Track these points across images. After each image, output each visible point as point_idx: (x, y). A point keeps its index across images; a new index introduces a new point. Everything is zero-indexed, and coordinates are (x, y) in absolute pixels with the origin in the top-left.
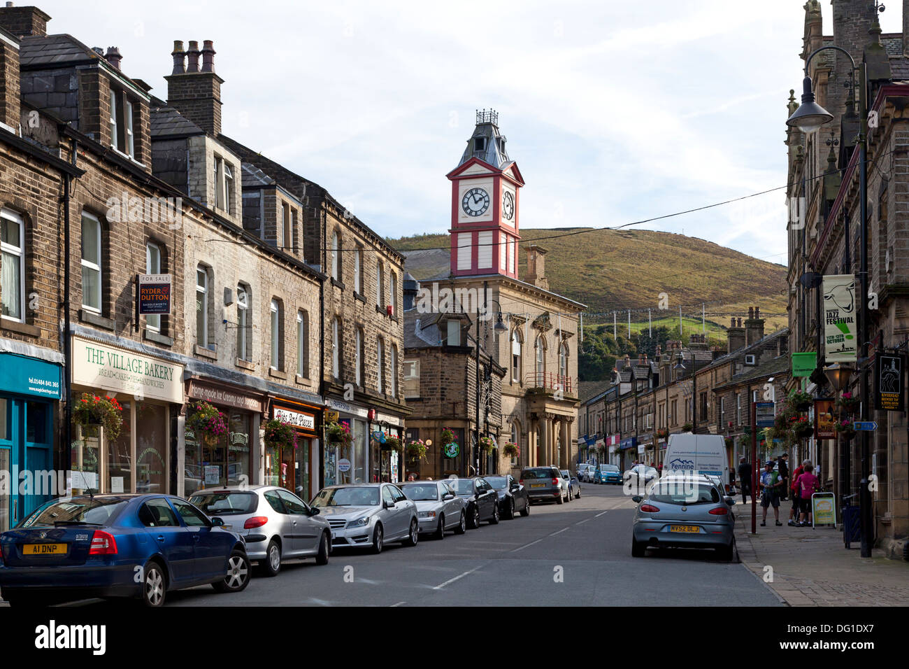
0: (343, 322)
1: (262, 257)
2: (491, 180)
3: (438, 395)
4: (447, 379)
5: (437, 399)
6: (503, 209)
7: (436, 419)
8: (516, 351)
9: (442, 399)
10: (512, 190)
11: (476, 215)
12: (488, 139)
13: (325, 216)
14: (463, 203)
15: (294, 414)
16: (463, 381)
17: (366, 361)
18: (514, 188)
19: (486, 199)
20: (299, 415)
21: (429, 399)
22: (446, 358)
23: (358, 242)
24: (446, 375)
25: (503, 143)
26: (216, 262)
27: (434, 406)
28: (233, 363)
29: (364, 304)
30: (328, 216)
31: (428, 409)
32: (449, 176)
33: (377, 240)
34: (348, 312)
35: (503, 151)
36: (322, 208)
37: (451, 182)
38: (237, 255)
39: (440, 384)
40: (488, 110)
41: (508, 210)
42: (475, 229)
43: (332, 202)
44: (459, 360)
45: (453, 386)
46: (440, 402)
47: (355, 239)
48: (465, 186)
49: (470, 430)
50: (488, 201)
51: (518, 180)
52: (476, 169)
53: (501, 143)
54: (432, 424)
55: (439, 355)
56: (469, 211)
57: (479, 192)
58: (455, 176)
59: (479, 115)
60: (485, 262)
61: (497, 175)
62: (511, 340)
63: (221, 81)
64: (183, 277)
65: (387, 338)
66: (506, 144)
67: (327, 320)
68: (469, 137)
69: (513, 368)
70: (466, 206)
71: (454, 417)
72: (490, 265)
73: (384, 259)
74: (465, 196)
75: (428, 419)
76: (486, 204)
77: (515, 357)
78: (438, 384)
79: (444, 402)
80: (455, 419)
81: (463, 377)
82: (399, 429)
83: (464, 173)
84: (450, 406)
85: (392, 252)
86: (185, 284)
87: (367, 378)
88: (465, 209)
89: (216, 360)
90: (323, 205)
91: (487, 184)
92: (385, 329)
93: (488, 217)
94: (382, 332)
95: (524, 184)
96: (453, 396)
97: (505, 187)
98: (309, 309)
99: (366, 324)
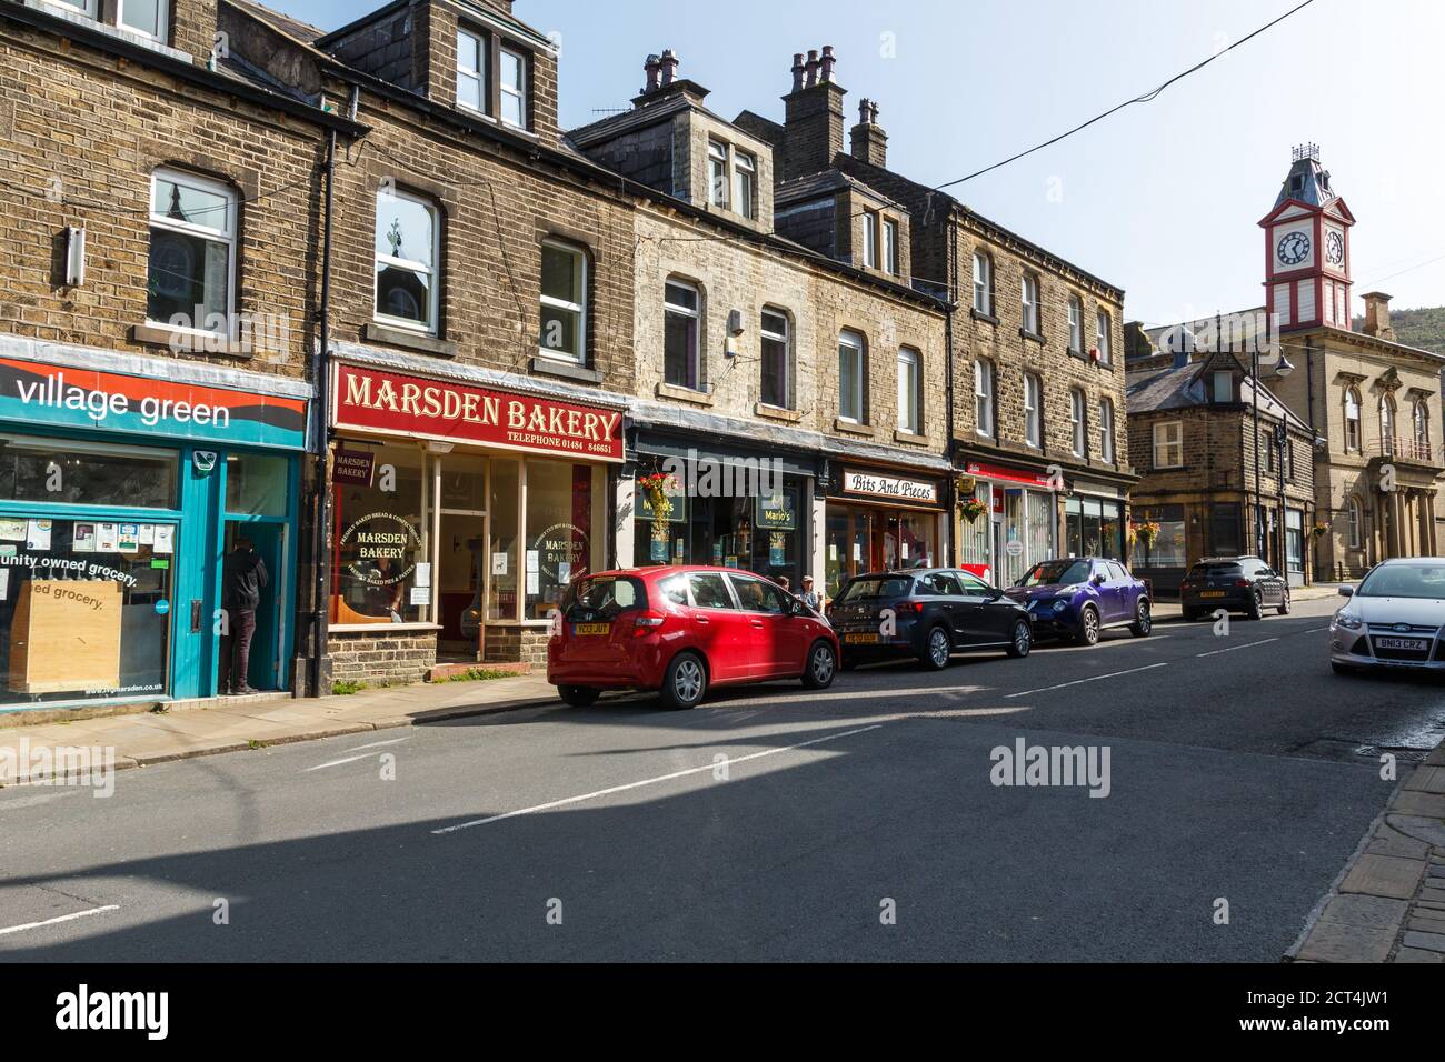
0: (998, 367)
1: (817, 275)
2: (1311, 220)
3: (1205, 463)
4: (1215, 443)
5: (1204, 468)
6: (1326, 252)
7: (1202, 492)
8: (1352, 412)
9: (1210, 468)
10: (1339, 230)
11: (1294, 263)
12: (1306, 176)
13: (954, 232)
14: (1279, 251)
15: (891, 482)
16: (1236, 445)
17: (1048, 416)
18: (1342, 228)
19: (1306, 243)
20: (902, 482)
21: (1194, 468)
22: (1214, 417)
23: (1027, 270)
24: (1214, 438)
25: (1326, 179)
26: (711, 275)
27: (1200, 476)
28: (752, 410)
29: (1042, 345)
30: (960, 231)
31: (1193, 480)
32: (1261, 224)
33: (1066, 268)
34: (1007, 354)
35: (1326, 186)
36: (951, 222)
37: (1264, 230)
38: (759, 268)
39: (1206, 447)
40: (1305, 144)
41: (1334, 254)
42: (1293, 279)
43: (964, 212)
44: (1231, 420)
45: (1225, 451)
46: (1207, 472)
47: (1021, 264)
48: (1280, 231)
49: (1249, 504)
50: (1308, 245)
51: (1345, 217)
52: (1293, 211)
53: (1323, 179)
54: (1197, 498)
55: (1205, 414)
56: (1285, 259)
57: (1297, 236)
58: (1268, 223)
59: (1295, 152)
60: (1306, 314)
61: (1317, 214)
62: (1344, 401)
63: (842, 92)
64: (632, 291)
65: (1092, 390)
66: (1329, 180)
67: (961, 364)
68: (1285, 178)
69: (1348, 434)
70: (1282, 254)
71: (1226, 489)
72: (1312, 317)
73: (1083, 293)
74: (1281, 244)
75: (1194, 492)
76: (1306, 249)
77: (1352, 422)
78: (1204, 449)
79: (1213, 471)
80: (1227, 491)
81: (1237, 439)
82: (1121, 505)
83: (1280, 217)
84: (1222, 475)
85: (1097, 284)
86: (636, 300)
87: (1048, 437)
88: (1282, 258)
89: (710, 406)
90: (952, 218)
91: (1306, 227)
92: (1087, 378)
93: (1309, 263)
94: (1081, 382)
95: (1355, 221)
96: (1221, 463)
97: (1327, 228)
98: (923, 346)
99: (1047, 372)
